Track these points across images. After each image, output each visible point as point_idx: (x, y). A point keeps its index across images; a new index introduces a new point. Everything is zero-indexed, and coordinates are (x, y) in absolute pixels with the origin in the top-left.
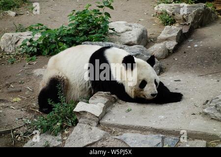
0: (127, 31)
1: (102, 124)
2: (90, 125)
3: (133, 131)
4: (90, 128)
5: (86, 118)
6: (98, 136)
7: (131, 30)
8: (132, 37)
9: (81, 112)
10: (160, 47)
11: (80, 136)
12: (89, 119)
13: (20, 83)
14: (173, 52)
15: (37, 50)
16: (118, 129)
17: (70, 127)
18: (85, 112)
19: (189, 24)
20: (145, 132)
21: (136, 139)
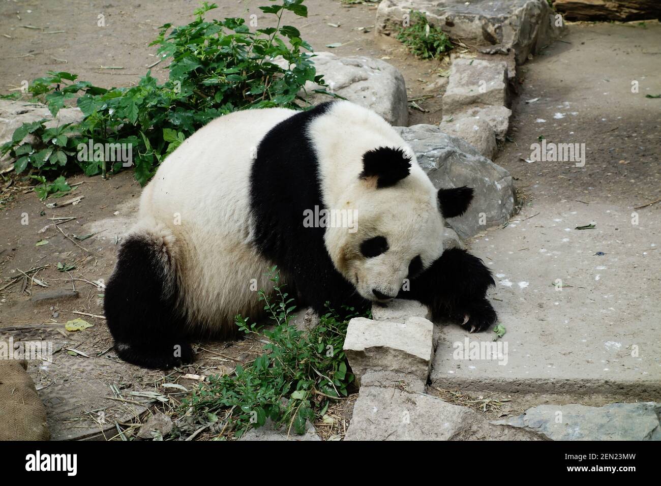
0: (354, 81)
1: (441, 382)
2: (401, 388)
3: (545, 397)
4: (409, 400)
5: (385, 368)
6: (447, 425)
7: (366, 79)
8: (374, 99)
9: (368, 350)
10: (476, 128)
11: (383, 427)
12: (397, 371)
13: (61, 271)
14: (507, 140)
15: (68, 157)
16: (496, 397)
17: (333, 401)
18: (380, 350)
19: (509, 50)
20: (586, 398)
21: (576, 424)
